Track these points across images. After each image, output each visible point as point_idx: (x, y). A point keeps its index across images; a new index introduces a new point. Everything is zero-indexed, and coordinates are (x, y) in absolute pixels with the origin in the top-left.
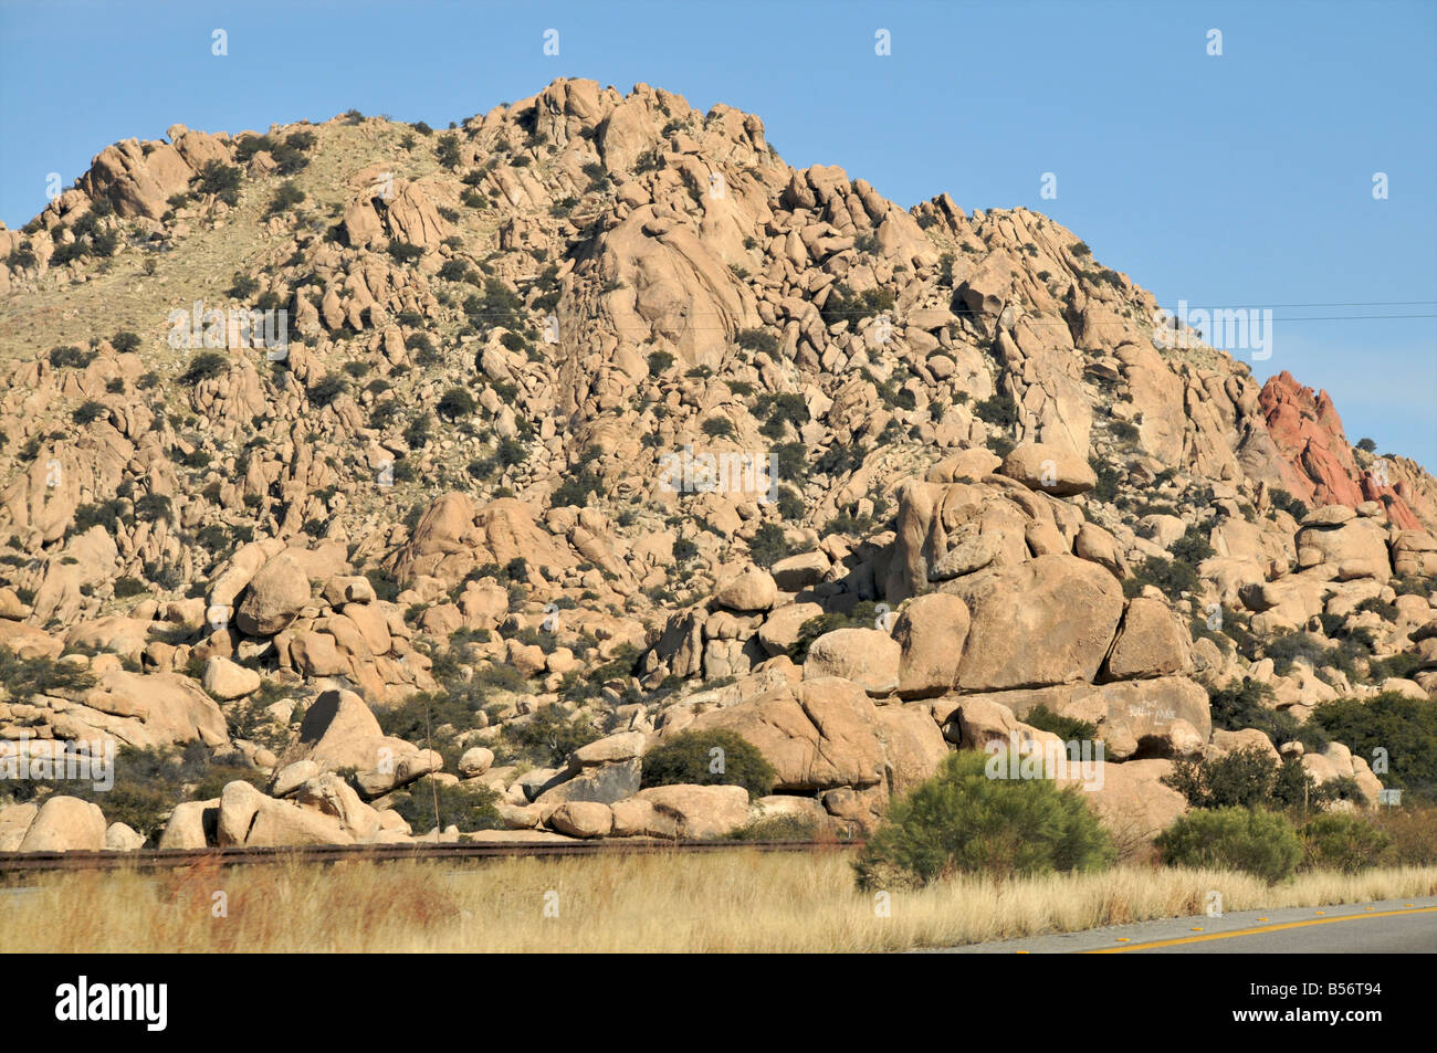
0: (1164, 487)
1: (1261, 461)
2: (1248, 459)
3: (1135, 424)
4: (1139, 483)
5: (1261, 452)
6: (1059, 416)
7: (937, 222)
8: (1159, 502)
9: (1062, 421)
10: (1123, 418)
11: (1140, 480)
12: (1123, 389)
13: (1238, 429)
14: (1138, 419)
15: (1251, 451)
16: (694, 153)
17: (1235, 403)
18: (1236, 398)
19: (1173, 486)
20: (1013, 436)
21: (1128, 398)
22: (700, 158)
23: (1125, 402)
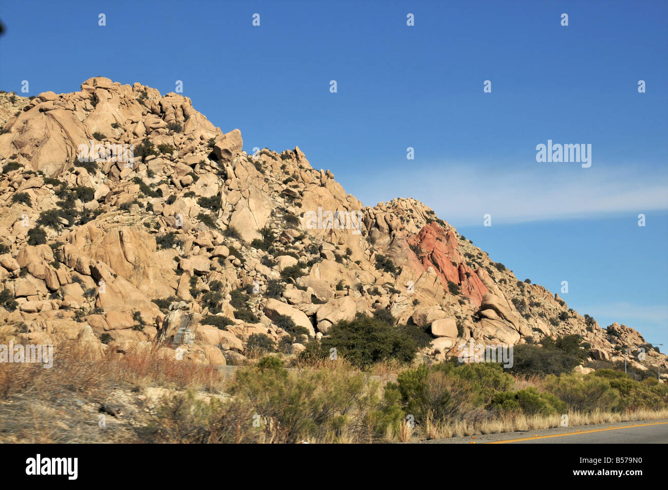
0: (297, 244)
1: (399, 251)
2: (393, 250)
3: (299, 217)
4: (284, 241)
5: (399, 247)
6: (249, 208)
7: (291, 158)
8: (291, 250)
9: (250, 210)
10: (293, 214)
11: (285, 240)
12: (297, 201)
13: (390, 236)
14: (302, 215)
15: (394, 246)
16: (106, 89)
17: (389, 225)
18: (389, 222)
19: (302, 243)
20: (217, 215)
21: (300, 205)
22: (109, 91)
23: (297, 207)
